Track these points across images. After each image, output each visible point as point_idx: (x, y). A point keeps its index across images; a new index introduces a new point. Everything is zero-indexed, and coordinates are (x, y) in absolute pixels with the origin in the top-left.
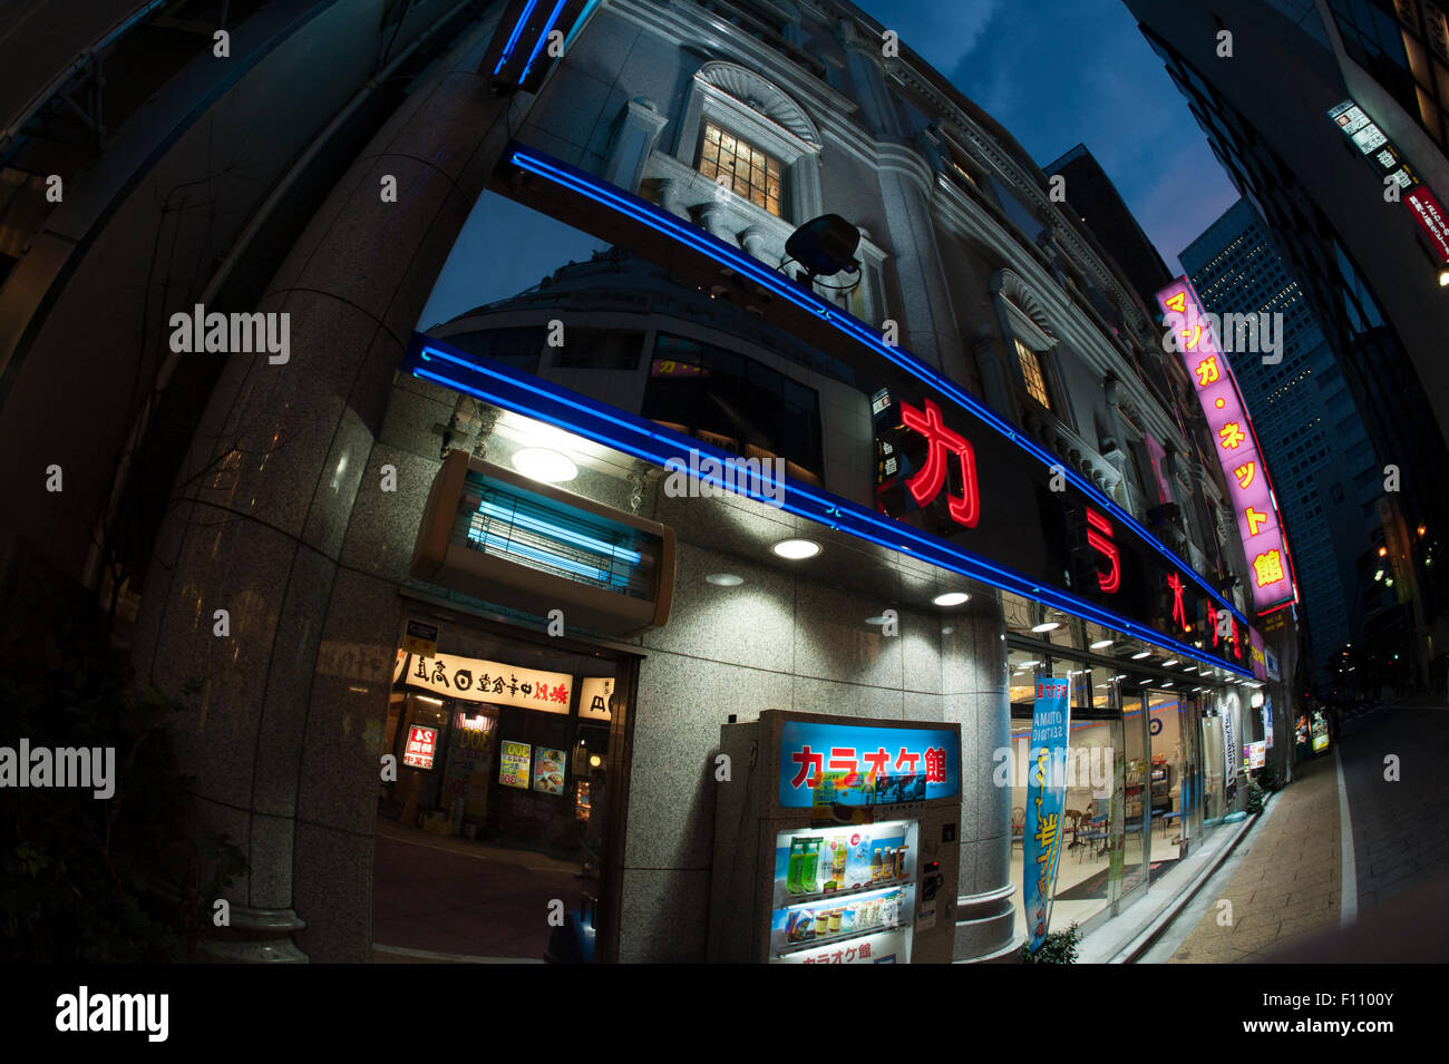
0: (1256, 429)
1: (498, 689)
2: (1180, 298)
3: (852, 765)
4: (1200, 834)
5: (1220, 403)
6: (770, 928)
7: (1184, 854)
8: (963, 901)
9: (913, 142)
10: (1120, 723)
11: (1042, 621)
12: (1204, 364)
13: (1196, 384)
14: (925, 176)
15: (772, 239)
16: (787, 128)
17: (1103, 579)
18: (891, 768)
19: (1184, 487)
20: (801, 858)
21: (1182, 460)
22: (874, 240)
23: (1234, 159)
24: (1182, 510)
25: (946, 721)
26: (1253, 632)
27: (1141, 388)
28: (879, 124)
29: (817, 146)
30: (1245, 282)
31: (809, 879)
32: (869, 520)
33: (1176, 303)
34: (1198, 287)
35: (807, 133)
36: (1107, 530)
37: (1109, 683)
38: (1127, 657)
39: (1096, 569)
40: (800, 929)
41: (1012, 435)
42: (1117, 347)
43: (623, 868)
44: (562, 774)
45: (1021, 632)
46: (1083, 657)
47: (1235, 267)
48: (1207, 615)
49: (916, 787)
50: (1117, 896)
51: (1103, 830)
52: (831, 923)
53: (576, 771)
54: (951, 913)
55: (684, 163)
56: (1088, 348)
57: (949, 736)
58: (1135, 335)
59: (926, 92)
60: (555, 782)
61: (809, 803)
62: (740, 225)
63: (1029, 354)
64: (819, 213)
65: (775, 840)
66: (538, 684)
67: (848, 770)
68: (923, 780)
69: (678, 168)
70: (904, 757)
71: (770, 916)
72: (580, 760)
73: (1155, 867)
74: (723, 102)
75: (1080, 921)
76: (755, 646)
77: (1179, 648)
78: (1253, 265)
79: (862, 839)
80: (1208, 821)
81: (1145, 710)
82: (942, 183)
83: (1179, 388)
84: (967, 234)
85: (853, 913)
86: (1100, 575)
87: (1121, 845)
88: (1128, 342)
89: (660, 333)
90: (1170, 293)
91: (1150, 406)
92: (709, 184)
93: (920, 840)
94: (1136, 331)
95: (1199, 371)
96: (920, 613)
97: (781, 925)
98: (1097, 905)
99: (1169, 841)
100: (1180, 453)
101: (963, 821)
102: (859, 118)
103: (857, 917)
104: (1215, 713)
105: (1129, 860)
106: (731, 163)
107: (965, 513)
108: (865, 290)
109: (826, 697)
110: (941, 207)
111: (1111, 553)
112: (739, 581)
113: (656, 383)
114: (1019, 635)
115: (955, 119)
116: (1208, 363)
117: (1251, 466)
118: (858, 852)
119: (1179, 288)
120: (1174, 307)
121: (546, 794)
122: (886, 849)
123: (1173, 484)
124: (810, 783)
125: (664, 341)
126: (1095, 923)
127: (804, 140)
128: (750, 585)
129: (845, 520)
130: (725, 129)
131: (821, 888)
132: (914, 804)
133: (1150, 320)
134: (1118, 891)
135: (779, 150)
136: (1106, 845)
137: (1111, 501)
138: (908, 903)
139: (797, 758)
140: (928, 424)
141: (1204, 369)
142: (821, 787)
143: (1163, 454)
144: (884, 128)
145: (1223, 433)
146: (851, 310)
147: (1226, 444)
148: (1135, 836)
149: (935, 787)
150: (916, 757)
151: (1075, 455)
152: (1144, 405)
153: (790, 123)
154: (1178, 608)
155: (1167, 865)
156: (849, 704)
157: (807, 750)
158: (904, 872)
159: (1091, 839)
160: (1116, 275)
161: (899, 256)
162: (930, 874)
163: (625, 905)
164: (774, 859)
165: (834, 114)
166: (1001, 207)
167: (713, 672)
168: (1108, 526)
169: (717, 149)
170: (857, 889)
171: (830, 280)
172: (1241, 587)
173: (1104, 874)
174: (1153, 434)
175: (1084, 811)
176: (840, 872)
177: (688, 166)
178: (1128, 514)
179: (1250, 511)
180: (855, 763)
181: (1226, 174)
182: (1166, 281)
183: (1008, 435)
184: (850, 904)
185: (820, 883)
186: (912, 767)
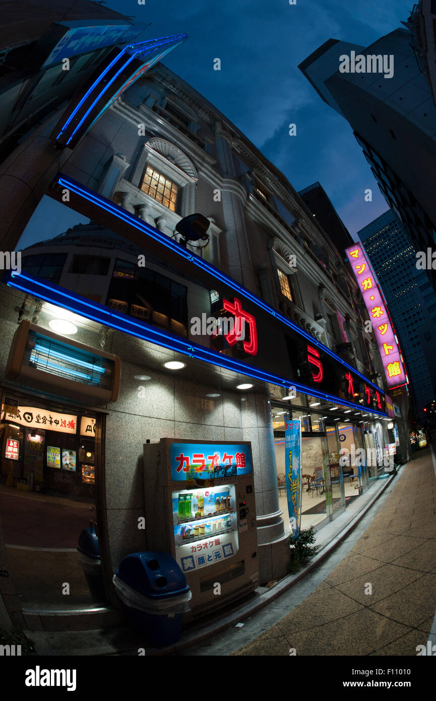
0: (389, 309)
1: (44, 422)
2: (357, 252)
3: (203, 461)
4: (368, 484)
5: (372, 298)
6: (174, 534)
7: (361, 493)
8: (259, 518)
9: (240, 179)
10: (325, 438)
11: (287, 395)
12: (365, 281)
13: (361, 290)
14: (243, 195)
15: (170, 222)
16: (183, 170)
17: (315, 376)
18: (220, 462)
19: (354, 335)
20: (184, 503)
21: (353, 323)
22: (216, 224)
23: (389, 193)
24: (353, 345)
25: (244, 440)
26: (387, 397)
27: (335, 291)
28: (225, 170)
29: (196, 179)
30: (388, 245)
31: (188, 512)
32: (207, 352)
33: (354, 254)
34: (365, 246)
35: (192, 173)
36: (317, 355)
37: (319, 420)
38: (327, 409)
39: (312, 372)
40: (187, 534)
41: (273, 313)
42: (325, 273)
43: (106, 509)
44: (75, 461)
45: (278, 399)
46: (306, 409)
47: (384, 238)
48: (365, 390)
49: (232, 470)
50: (331, 513)
51: (322, 483)
52: (200, 530)
53: (80, 460)
54: (255, 524)
55: (134, 185)
56: (312, 274)
57: (246, 447)
58: (334, 267)
59: (249, 156)
60: (72, 465)
61: (185, 478)
62: (157, 215)
63: (284, 276)
64: (193, 213)
65: (171, 495)
66: (62, 420)
67: (201, 464)
68: (235, 467)
69: (132, 187)
70: (226, 457)
71: (173, 529)
72: (82, 454)
73: (348, 499)
74: (156, 156)
75: (314, 524)
76: (157, 408)
77: (351, 405)
78: (392, 238)
79: (210, 493)
80: (371, 478)
81: (337, 431)
82: (251, 198)
83: (353, 291)
84: (260, 221)
85: (210, 526)
86: (313, 375)
87: (331, 490)
88: (330, 270)
89: (117, 259)
90: (352, 249)
91: (339, 299)
92: (145, 196)
93: (236, 493)
94: (335, 266)
95: (363, 284)
96: (230, 392)
97: (178, 532)
98: (322, 517)
99: (353, 487)
100: (352, 320)
101: (255, 483)
102: (216, 167)
103: (212, 528)
104: (370, 432)
105: (335, 496)
106: (156, 185)
107: (251, 349)
108: (210, 247)
109: (189, 430)
110: (249, 209)
111: (319, 365)
112: (149, 378)
113: (115, 281)
114: (276, 401)
115: (260, 169)
116: (367, 280)
117: (386, 325)
118: (209, 499)
119: (356, 247)
120: (353, 256)
121: (68, 471)
122: (221, 497)
123: (349, 333)
124: (185, 470)
125: (119, 263)
126: (322, 525)
127: (190, 176)
128: (153, 381)
129: (196, 353)
130: (155, 169)
131: (194, 515)
132: (232, 477)
133: (341, 261)
134: (331, 510)
135: (178, 180)
136: (324, 490)
137: (320, 342)
138: (234, 520)
139: (178, 459)
140: (235, 309)
141: (366, 283)
142: (189, 472)
143: (345, 320)
144: (227, 171)
145: (373, 311)
146: (203, 258)
147: (374, 316)
148: (337, 485)
149: (241, 470)
150: (232, 457)
151: (303, 321)
152: (337, 299)
153: (185, 168)
154: (351, 387)
155: (353, 498)
156: (200, 433)
157: (182, 455)
158: (230, 507)
159: (316, 487)
160: (327, 241)
161: (227, 231)
162: (242, 508)
163: (109, 526)
164: (171, 503)
165: (205, 165)
166: (277, 210)
167: (139, 420)
168: (317, 353)
169: (150, 178)
170: (210, 515)
171: (195, 243)
172: (381, 377)
173: (324, 502)
174: (340, 312)
175: (312, 475)
176: (201, 508)
177: (136, 186)
178: (327, 348)
179: (385, 345)
180: (204, 460)
181: (384, 198)
182: (351, 244)
183: (272, 313)
184: (208, 522)
185: (193, 513)
186: (230, 461)
